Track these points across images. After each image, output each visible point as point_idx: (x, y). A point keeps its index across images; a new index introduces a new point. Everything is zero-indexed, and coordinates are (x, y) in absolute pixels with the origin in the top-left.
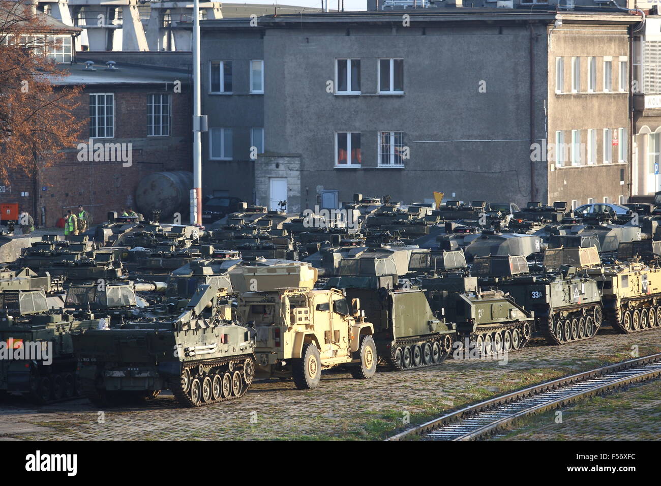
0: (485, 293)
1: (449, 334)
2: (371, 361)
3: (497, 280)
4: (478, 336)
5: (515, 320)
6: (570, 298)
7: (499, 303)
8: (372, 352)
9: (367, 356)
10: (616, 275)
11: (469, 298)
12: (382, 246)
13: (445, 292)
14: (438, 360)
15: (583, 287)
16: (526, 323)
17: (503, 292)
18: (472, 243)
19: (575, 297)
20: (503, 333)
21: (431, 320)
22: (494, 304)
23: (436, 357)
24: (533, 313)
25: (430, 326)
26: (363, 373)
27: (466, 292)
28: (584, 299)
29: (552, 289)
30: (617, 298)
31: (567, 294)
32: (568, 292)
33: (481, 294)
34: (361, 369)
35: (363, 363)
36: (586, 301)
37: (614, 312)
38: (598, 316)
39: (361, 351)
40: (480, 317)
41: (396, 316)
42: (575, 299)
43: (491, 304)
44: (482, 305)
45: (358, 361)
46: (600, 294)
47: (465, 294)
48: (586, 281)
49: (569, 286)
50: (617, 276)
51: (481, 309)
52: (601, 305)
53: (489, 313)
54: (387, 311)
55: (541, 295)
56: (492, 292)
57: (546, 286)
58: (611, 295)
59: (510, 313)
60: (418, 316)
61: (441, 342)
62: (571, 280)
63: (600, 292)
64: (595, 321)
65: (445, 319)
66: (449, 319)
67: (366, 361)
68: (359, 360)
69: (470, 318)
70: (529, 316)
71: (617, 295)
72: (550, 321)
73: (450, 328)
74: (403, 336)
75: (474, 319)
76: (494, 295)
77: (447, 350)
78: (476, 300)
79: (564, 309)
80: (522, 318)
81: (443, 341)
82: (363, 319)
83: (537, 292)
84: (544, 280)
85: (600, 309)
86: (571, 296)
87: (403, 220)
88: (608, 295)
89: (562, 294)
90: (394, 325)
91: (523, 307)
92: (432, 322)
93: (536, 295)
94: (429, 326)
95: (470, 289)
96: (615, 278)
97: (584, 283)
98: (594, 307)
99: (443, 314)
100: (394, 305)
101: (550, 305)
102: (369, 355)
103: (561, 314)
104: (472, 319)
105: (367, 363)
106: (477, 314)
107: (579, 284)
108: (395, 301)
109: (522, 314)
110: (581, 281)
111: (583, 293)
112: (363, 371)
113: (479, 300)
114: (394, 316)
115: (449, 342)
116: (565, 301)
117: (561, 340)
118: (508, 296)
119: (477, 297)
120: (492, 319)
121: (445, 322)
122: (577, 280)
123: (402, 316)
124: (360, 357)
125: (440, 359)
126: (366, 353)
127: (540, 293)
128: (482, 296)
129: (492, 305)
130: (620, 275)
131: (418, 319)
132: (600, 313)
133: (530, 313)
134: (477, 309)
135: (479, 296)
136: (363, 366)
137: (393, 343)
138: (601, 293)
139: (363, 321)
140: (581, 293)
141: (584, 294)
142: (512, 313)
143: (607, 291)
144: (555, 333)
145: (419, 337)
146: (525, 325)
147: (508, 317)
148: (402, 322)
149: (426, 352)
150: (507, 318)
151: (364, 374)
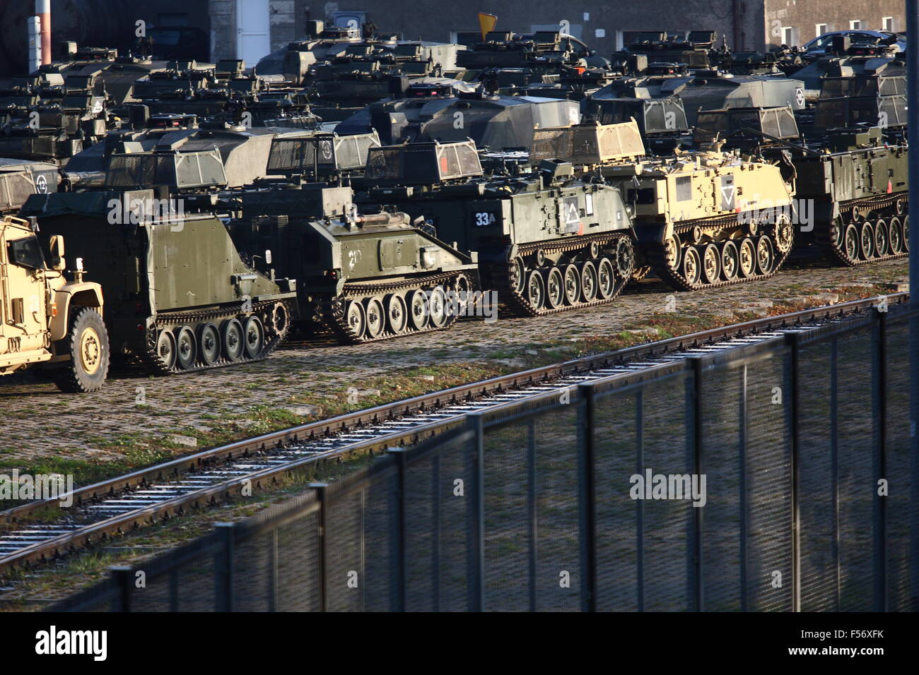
0: (366, 218)
1: (283, 300)
2: (96, 357)
3: (410, 191)
4: (349, 303)
5: (434, 269)
6: (558, 225)
7: (397, 239)
8: (97, 340)
9: (87, 347)
10: (663, 177)
11: (330, 228)
12: (227, 126)
13: (283, 218)
14: (258, 353)
15: (589, 202)
16: (461, 276)
17: (407, 217)
18: (435, 116)
19: (569, 222)
20: (410, 296)
21: (236, 275)
22: (386, 241)
23: (253, 347)
24: (474, 256)
25: (237, 286)
26: (77, 381)
27: (326, 218)
28: (592, 226)
29: (516, 206)
30: (667, 221)
31: (553, 216)
32: (554, 212)
33: (358, 219)
34: (74, 374)
35: (77, 362)
36: (597, 229)
37: (662, 249)
38: (625, 257)
39: (73, 338)
40: (351, 265)
41: (156, 268)
42: (568, 226)
43: (378, 239)
44: (356, 242)
45: (65, 357)
46: (629, 215)
47: (322, 222)
48: (595, 189)
49: (556, 202)
50: (666, 179)
51: (354, 249)
52: (631, 236)
53: (373, 256)
54: (137, 259)
55: (494, 220)
56: (383, 215)
57: (503, 201)
58: (653, 216)
59: (422, 257)
60: (209, 266)
61: (266, 316)
62: (562, 189)
63: (629, 210)
64: (619, 267)
65: (273, 271)
66: (283, 269)
67: (85, 358)
68: (69, 356)
69: (330, 269)
70: (466, 261)
71: (667, 216)
72: (513, 269)
73: (284, 288)
74: (174, 306)
75: (339, 269)
76: (386, 221)
77: (278, 333)
78: (345, 233)
79: (548, 245)
80: (450, 264)
81: (270, 315)
82: (80, 275)
83: (486, 214)
84: (501, 189)
85: (629, 244)
86: (561, 219)
87: (361, 71)
88: (648, 217)
89: (541, 217)
90: (152, 286)
91: (455, 244)
92: (240, 279)
93: (483, 219)
94: (233, 286)
95: (334, 212)
96: (661, 184)
97: (591, 194)
98: (616, 241)
99: (269, 261)
100: (151, 246)
101: (512, 237)
102: (92, 347)
103: (540, 256)
104: (334, 270)
105: (86, 363)
106: (345, 259)
107: (580, 195)
108: (154, 238)
109: (451, 259)
110: (584, 189)
111: (589, 211)
112: (77, 377)
113: (352, 233)
114: (151, 269)
115: (283, 317)
116: (546, 231)
117: (539, 307)
118: (422, 222)
119: (347, 226)
120: (381, 270)
121: (273, 276)
122: (575, 189)
123: (172, 268)
124: (69, 351)
125: (263, 350)
126: (84, 343)
127: (492, 215)
128: (359, 225)
129: (380, 242)
130: (672, 177)
131: (209, 274)
132: (631, 252)
133: (469, 255)
134: (345, 251)
135: (353, 224)
136: (78, 368)
137: (149, 321)
138: (632, 212)
139: (80, 280)
140: (583, 213)
141: (592, 215)
142: (427, 257)
143: (646, 209)
144: (525, 294)
145: (218, 307)
146: (458, 279)
147: (418, 265)
148: (172, 278)
149: (231, 337)
150: (415, 266)
151: (79, 383)
